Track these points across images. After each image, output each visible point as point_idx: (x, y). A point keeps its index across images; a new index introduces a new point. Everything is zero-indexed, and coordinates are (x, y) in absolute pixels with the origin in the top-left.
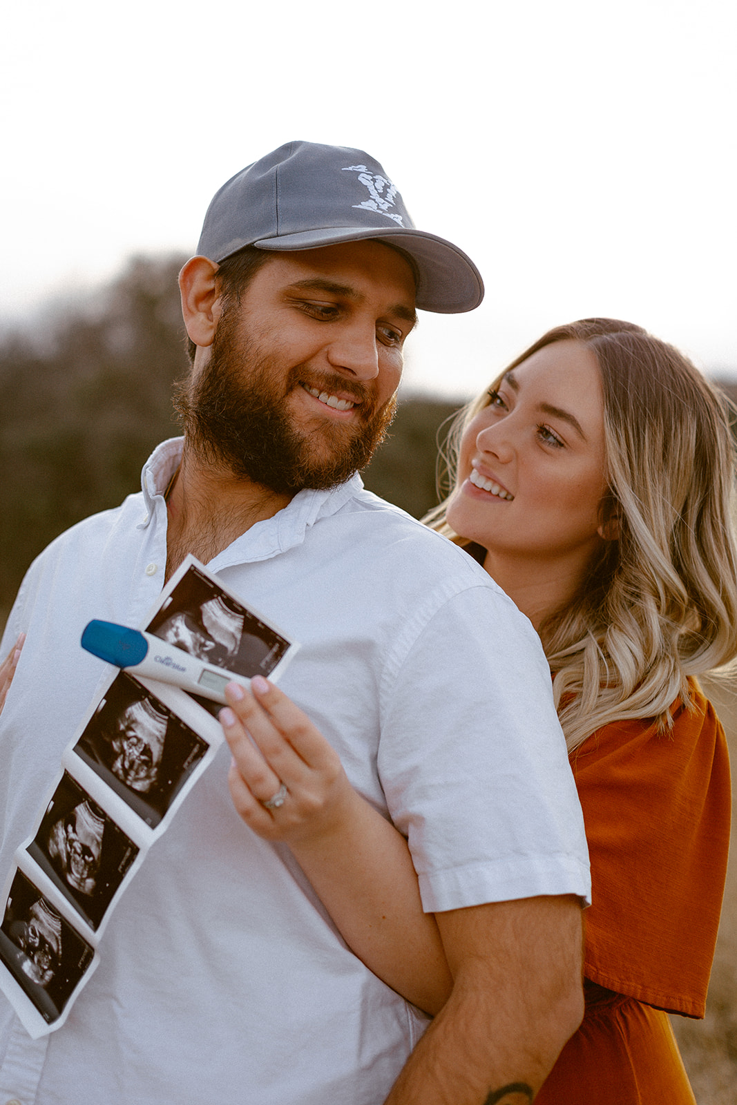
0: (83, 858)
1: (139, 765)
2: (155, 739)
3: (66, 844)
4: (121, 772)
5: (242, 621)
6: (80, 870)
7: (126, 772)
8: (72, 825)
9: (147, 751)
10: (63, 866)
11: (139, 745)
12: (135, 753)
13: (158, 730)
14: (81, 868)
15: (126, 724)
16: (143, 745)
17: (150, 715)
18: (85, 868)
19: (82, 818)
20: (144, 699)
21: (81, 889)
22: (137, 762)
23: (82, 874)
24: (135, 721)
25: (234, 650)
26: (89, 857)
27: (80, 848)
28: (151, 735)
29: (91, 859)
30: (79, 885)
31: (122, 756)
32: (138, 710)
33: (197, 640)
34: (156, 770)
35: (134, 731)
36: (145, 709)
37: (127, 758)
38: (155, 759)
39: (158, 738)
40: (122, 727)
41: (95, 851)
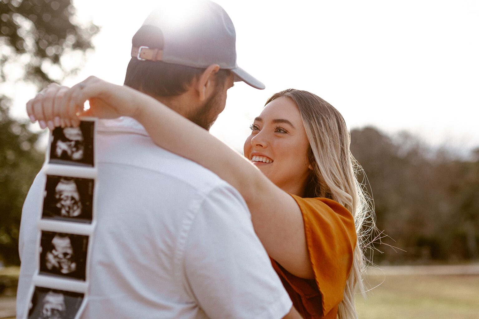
0: (65, 258)
3: (55, 259)
4: (66, 214)
7: (68, 212)
8: (54, 250)
10: (58, 269)
12: (68, 202)
13: (72, 188)
14: (67, 263)
15: (58, 194)
16: (70, 198)
17: (66, 184)
19: (57, 243)
20: (60, 181)
21: (71, 271)
22: (71, 205)
24: (62, 191)
25: (82, 139)
27: (62, 256)
29: (69, 256)
31: (63, 208)
32: (60, 186)
33: (67, 145)
34: (79, 203)
35: (64, 195)
37: (66, 207)
38: (77, 199)
39: (74, 190)
41: (69, 251)
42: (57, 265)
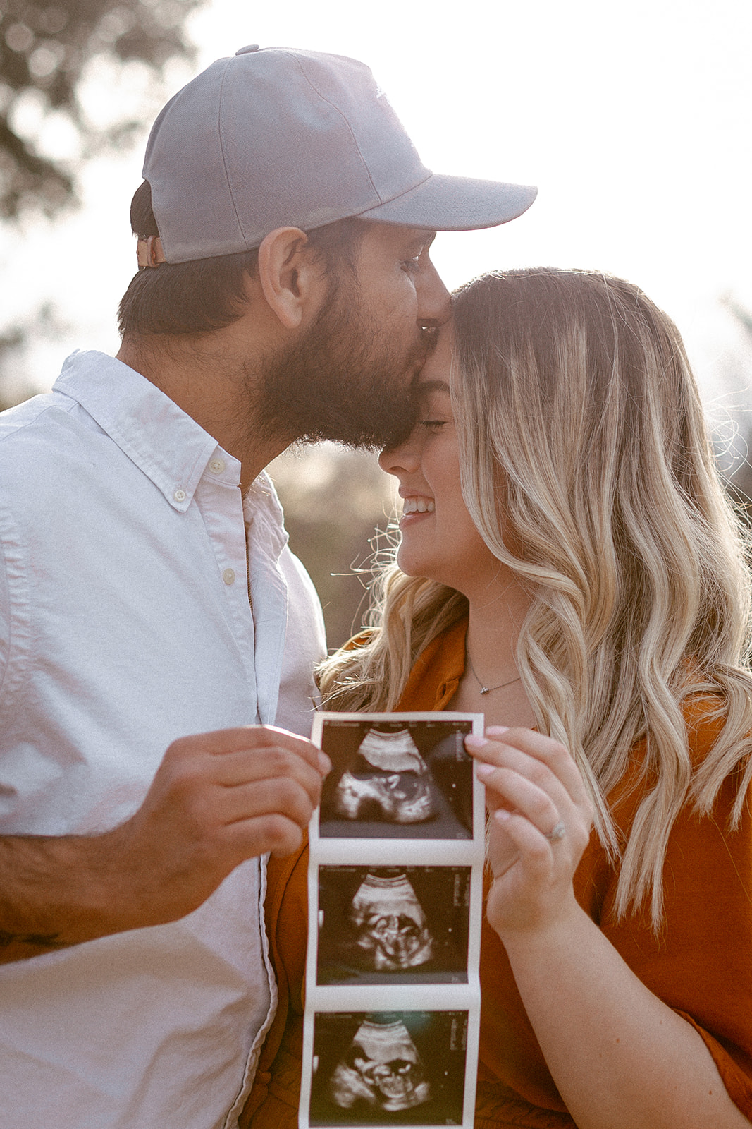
0: (397, 1074)
1: (405, 941)
2: (407, 905)
3: (363, 1080)
4: (389, 963)
5: (408, 735)
6: (400, 1087)
7: (395, 958)
8: (359, 1058)
9: (404, 921)
10: (372, 1103)
11: (391, 923)
12: (392, 933)
13: (402, 894)
14: (401, 1085)
15: (362, 915)
16: (396, 920)
17: (383, 887)
18: (405, 1081)
19: (370, 1040)
20: (365, 878)
21: (414, 1103)
22: (400, 939)
23: (405, 1089)
24: (370, 905)
25: (421, 767)
26: (404, 1067)
27: (386, 1070)
28: (398, 904)
29: (408, 1067)
30: (409, 1101)
31: (379, 947)
32: (366, 893)
33: (378, 784)
34: (426, 931)
35: (377, 914)
36: (374, 886)
37: (386, 945)
38: (419, 922)
39: (407, 901)
40: (359, 921)
41: (408, 1056)
42: (369, 1094)
